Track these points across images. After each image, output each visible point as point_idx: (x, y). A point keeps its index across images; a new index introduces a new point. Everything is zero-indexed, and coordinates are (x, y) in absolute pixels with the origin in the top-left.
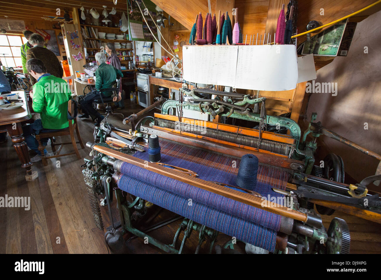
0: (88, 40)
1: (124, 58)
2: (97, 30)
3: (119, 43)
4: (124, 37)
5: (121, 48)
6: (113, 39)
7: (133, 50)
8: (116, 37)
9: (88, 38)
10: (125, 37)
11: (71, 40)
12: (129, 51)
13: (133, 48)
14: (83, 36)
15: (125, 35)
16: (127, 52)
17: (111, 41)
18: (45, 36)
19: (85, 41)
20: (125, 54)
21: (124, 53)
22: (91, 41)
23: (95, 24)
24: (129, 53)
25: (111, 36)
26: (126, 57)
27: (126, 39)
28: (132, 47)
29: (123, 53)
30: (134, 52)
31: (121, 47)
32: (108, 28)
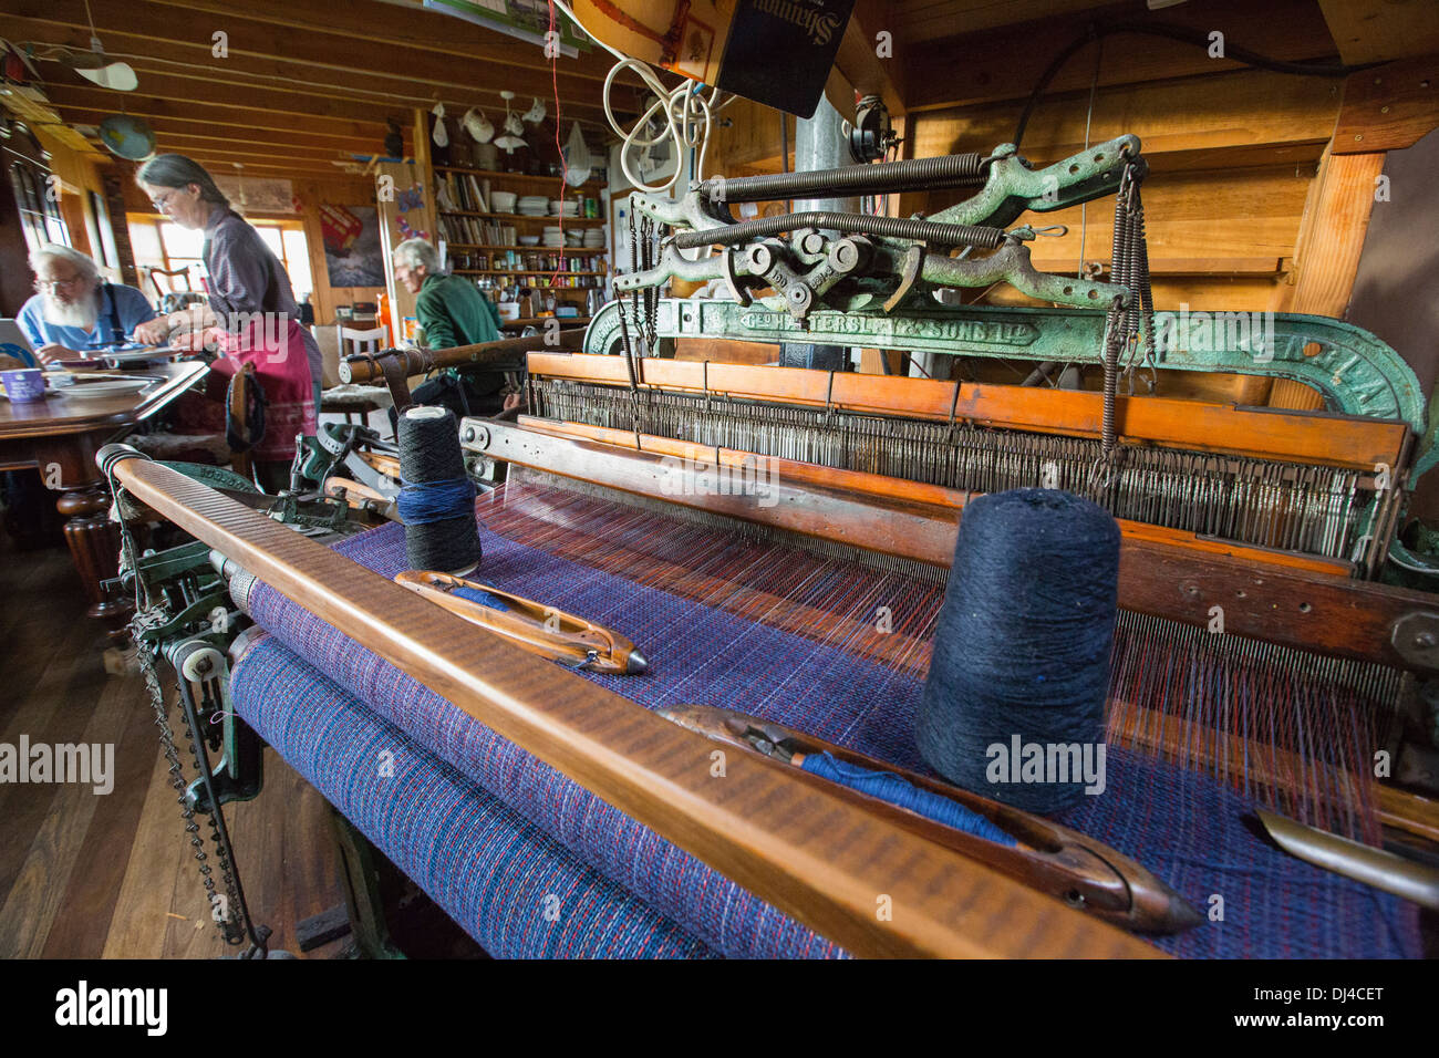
0: (458, 217)
1: (576, 278)
2: (487, 184)
3: (559, 229)
4: (577, 209)
5: (566, 246)
6: (539, 215)
7: (606, 252)
8: (549, 208)
9: (457, 209)
10: (581, 211)
11: (399, 214)
12: (594, 257)
13: (609, 246)
14: (439, 204)
15: (581, 202)
16: (586, 260)
17: (535, 221)
18: (347, 224)
19: (442, 219)
20: (578, 266)
21: (575, 262)
22: (465, 219)
23: (484, 166)
24: (594, 263)
25: (535, 205)
26: (580, 277)
27: (586, 217)
28: (604, 244)
29: (572, 261)
30: (609, 262)
31: (565, 243)
32: (528, 177)
